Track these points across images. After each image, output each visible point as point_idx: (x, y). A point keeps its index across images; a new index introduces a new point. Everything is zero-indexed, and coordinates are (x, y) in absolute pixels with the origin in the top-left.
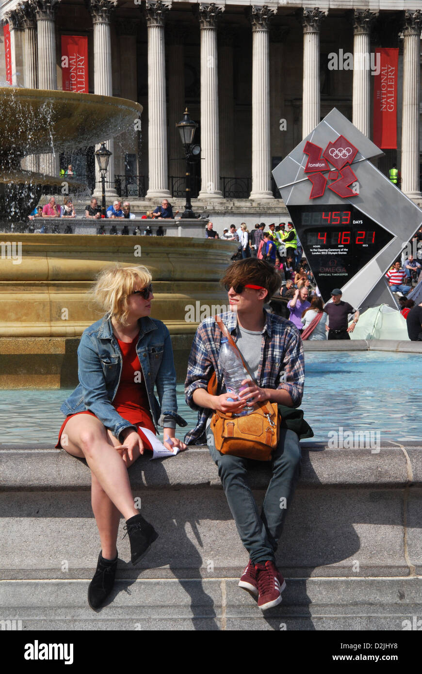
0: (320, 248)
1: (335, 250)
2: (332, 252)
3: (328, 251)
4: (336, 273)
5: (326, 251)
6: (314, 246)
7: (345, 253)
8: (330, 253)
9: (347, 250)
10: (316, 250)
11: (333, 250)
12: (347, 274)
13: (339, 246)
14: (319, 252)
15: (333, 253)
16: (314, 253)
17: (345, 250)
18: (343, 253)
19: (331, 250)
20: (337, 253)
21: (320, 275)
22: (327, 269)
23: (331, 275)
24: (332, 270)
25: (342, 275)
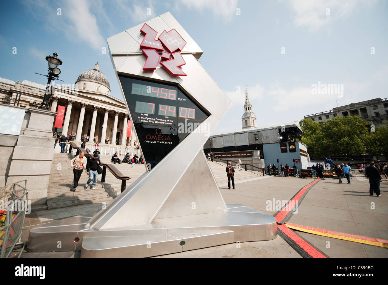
0: (148, 117)
1: (162, 120)
3: (155, 120)
4: (161, 141)
5: (153, 120)
6: (142, 114)
8: (157, 122)
9: (172, 121)
10: (144, 118)
11: (160, 120)
12: (171, 143)
14: (147, 120)
15: (160, 122)
16: (142, 121)
17: (171, 121)
18: (169, 123)
19: (158, 120)
20: (163, 123)
21: (146, 142)
22: (153, 136)
23: (157, 142)
24: (157, 138)
25: (167, 143)
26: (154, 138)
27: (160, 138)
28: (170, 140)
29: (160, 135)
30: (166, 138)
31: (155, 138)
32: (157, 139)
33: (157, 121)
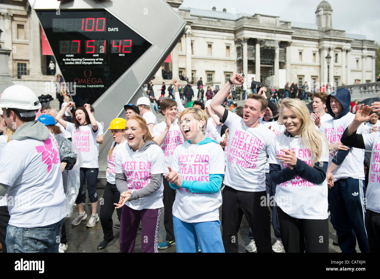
0: (74, 58)
1: (90, 60)
2: (86, 61)
3: (82, 61)
4: (91, 84)
5: (80, 61)
6: (67, 56)
7: (101, 63)
8: (84, 63)
9: (102, 60)
10: (69, 60)
11: (88, 60)
12: (103, 86)
13: (94, 55)
14: (72, 62)
15: (87, 63)
16: (67, 63)
17: (100, 59)
18: (98, 63)
20: (91, 63)
22: (82, 80)
23: (86, 86)
24: (87, 81)
25: (98, 87)
26: (83, 82)
27: (90, 81)
28: (102, 83)
29: (90, 77)
30: (96, 81)
31: (85, 82)
32: (86, 83)
33: (84, 61)
